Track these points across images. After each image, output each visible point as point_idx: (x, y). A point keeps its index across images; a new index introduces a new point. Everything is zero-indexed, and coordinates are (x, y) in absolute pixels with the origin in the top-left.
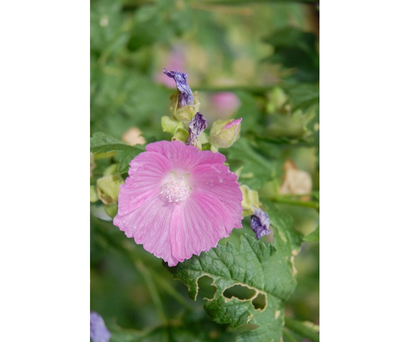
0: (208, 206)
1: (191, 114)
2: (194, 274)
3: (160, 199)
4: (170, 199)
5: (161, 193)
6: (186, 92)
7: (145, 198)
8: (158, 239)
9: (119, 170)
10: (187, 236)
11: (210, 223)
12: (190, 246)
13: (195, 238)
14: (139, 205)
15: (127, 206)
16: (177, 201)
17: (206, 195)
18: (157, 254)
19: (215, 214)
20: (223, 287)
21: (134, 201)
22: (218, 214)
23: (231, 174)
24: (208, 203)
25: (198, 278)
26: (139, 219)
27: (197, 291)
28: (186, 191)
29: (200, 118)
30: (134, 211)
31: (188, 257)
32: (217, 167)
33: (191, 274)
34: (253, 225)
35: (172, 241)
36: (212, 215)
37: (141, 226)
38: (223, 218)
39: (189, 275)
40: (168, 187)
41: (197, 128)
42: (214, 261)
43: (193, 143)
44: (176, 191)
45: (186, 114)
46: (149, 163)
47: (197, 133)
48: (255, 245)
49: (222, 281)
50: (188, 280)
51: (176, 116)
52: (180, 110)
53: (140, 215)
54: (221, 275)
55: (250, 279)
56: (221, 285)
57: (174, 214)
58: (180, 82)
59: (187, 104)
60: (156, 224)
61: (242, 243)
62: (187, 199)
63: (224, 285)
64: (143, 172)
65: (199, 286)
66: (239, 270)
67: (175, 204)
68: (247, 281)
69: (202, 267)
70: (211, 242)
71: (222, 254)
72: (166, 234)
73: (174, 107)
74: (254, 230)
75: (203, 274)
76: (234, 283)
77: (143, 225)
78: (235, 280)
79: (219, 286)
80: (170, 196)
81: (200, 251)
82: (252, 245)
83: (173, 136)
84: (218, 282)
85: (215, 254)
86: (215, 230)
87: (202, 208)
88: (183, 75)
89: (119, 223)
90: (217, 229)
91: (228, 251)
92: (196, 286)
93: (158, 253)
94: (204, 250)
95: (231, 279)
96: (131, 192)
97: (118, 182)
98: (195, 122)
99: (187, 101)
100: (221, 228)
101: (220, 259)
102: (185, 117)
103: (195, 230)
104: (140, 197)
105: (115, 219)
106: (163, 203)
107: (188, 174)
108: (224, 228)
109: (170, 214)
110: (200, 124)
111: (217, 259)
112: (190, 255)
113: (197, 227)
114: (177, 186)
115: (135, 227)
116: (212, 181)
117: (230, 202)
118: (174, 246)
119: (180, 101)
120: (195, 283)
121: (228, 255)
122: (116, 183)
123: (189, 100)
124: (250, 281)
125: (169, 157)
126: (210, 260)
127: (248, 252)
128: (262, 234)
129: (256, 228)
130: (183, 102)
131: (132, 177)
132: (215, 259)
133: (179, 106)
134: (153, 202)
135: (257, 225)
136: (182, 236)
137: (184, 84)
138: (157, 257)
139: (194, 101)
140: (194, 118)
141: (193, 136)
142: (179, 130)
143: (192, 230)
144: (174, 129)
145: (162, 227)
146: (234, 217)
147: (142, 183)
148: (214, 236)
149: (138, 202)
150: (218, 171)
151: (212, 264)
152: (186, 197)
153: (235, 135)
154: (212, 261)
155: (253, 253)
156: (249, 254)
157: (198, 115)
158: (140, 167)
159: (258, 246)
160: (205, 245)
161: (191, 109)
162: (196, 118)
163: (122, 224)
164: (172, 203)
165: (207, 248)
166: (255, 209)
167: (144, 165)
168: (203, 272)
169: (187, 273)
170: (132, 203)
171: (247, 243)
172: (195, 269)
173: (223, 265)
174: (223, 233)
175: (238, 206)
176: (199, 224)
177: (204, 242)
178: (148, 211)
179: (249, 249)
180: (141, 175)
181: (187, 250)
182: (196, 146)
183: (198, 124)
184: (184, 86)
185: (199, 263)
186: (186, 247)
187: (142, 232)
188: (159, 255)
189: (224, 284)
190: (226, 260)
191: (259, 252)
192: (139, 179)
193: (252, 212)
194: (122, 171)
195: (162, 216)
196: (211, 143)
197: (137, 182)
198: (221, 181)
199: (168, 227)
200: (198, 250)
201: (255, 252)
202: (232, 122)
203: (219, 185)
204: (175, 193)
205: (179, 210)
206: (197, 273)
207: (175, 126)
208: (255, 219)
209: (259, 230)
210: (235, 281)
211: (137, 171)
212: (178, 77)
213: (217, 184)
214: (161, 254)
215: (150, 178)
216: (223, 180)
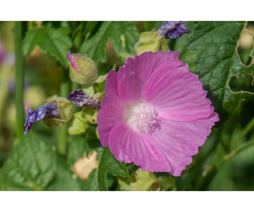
0: (159, 84)
1: (66, 105)
2: (227, 96)
3: (153, 132)
4: (153, 122)
5: (147, 131)
6: (45, 111)
7: (153, 147)
8: (193, 132)
9: (125, 175)
10: (188, 104)
11: (175, 82)
12: (199, 100)
13: (191, 96)
14: (160, 153)
15: (161, 163)
16: (155, 116)
17: (148, 86)
18: (208, 133)
19: (166, 78)
20: (240, 66)
21: (156, 157)
22: (166, 74)
23: (126, 64)
24: (156, 84)
25: (231, 91)
26: (174, 152)
27: (245, 92)
28: (144, 107)
29: (73, 96)
30: (166, 157)
31: (209, 102)
32: (121, 77)
33: (229, 99)
34: (175, 36)
35: (194, 118)
36: (167, 80)
37: (180, 149)
38: (170, 70)
39: (229, 100)
40: (141, 124)
41: (82, 98)
42: (214, 76)
43: (97, 102)
44: (145, 117)
45: (66, 109)
46: (119, 144)
47: (87, 98)
48: (197, 34)
49: (234, 67)
50: (234, 102)
51: (68, 120)
52: (62, 116)
53: (170, 151)
54: (228, 69)
55: (231, 38)
56: (238, 68)
57: (167, 118)
58: (36, 117)
59: (56, 109)
60: (178, 136)
61: (195, 48)
62: (152, 105)
63: (238, 65)
64: (128, 149)
65: (240, 90)
66: (222, 50)
67: (157, 118)
68: (233, 41)
69: (221, 88)
70: (194, 80)
71: (206, 68)
72: (187, 125)
73: (60, 122)
74: (181, 36)
75: (227, 86)
76: (236, 55)
77: (180, 148)
78: (232, 53)
79: (239, 70)
80: (150, 122)
81: (202, 91)
82: (196, 37)
83: (89, 122)
84: (234, 72)
85: (206, 75)
86: (181, 77)
87: (160, 90)
88: (29, 114)
89: (178, 170)
90: (180, 76)
91: (204, 61)
92: (240, 93)
93: (207, 131)
94: (202, 87)
95: (232, 58)
96: (148, 160)
97: (137, 177)
98: (76, 101)
99: (54, 110)
100: (179, 72)
101: (212, 69)
102: (69, 111)
103: (183, 96)
104: (152, 152)
105: (174, 175)
106: (157, 129)
107: (127, 105)
108: (179, 68)
109: (168, 122)
110: (78, 95)
111: (212, 73)
112: (207, 101)
113: (180, 94)
114: (140, 115)
115: (182, 155)
116: (134, 82)
117: (153, 63)
118: (199, 117)
119: (53, 116)
120: (236, 94)
121: (207, 62)
122: (139, 178)
123: (53, 107)
124: (234, 38)
125: (112, 125)
126: (212, 80)
127: (204, 41)
128: (185, 28)
129: (178, 33)
130: (55, 113)
131: (133, 160)
132: (212, 75)
133: (59, 117)
134: (156, 138)
135: (175, 32)
136: (189, 109)
137: (38, 113)
138: (210, 132)
139: (53, 102)
140: (73, 101)
141: (90, 102)
142: (83, 116)
143: (183, 99)
144: (82, 121)
145: (181, 129)
146: (168, 60)
147: (138, 150)
148: (187, 78)
149: (157, 154)
150: (124, 76)
151: (217, 77)
152: (151, 107)
153: (84, 59)
154: (214, 78)
155: (204, 36)
156: (206, 40)
157: (69, 98)
158: (123, 152)
159: (198, 31)
160: (196, 86)
161: (62, 105)
162: (73, 100)
163: (180, 168)
164: (156, 120)
165: (200, 84)
166: (158, 35)
167: (121, 149)
168: (225, 87)
169: (227, 103)
170: (158, 159)
171: (195, 42)
172: (223, 95)
173: (217, 66)
174: (184, 69)
175: (157, 55)
176: (176, 92)
177: (194, 87)
178: (166, 144)
179: (200, 40)
180: (131, 151)
181: (202, 104)
182: (99, 98)
183: (78, 98)
184: (40, 113)
185: (217, 91)
186: (199, 105)
187: (187, 148)
188: (208, 131)
189: (236, 66)
190: (213, 64)
191: (203, 30)
192: (135, 154)
193: (163, 38)
194: (127, 173)
195: (170, 130)
196: (93, 83)
197: (137, 155)
198: (133, 73)
199: (180, 124)
200: (201, 93)
201: (203, 34)
202: (72, 63)
203: (137, 74)
204: (147, 118)
205: (163, 113)
206: (227, 93)
207: (78, 121)
208: (169, 35)
209: (180, 31)
210: (234, 54)
211: (127, 155)
212: (32, 119)
213: (136, 77)
214: (208, 129)
215: (132, 143)
216: (132, 71)
